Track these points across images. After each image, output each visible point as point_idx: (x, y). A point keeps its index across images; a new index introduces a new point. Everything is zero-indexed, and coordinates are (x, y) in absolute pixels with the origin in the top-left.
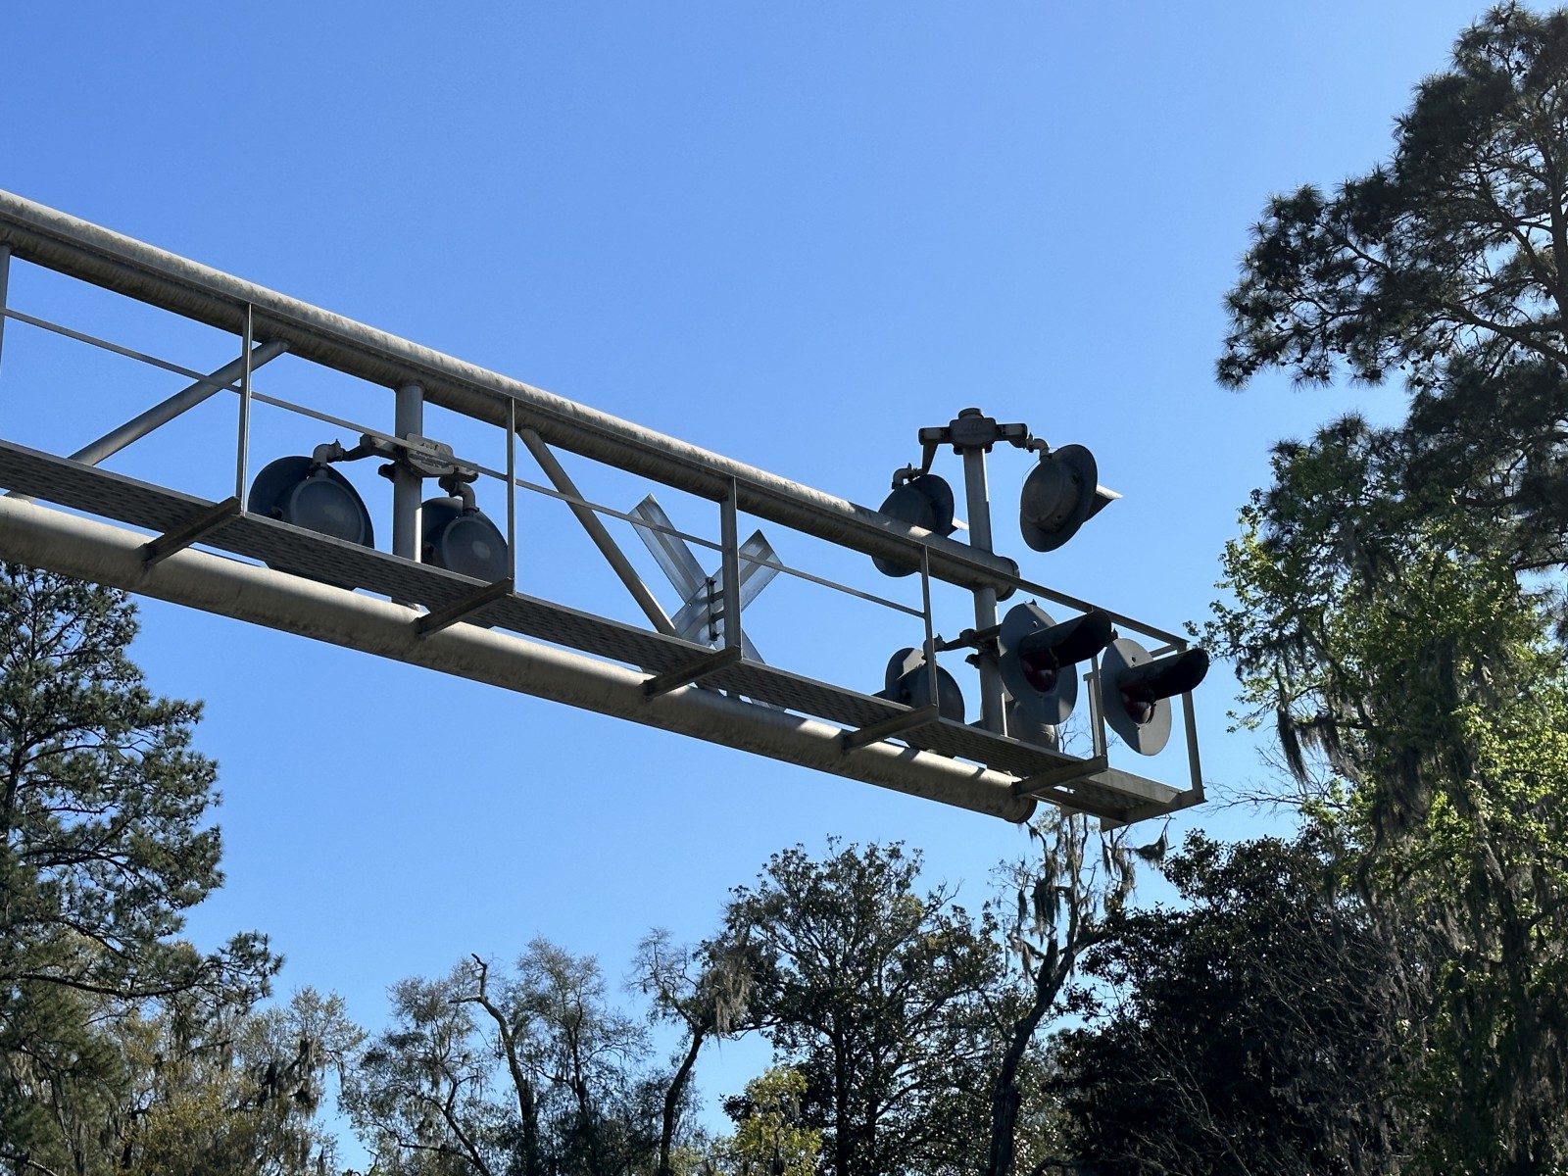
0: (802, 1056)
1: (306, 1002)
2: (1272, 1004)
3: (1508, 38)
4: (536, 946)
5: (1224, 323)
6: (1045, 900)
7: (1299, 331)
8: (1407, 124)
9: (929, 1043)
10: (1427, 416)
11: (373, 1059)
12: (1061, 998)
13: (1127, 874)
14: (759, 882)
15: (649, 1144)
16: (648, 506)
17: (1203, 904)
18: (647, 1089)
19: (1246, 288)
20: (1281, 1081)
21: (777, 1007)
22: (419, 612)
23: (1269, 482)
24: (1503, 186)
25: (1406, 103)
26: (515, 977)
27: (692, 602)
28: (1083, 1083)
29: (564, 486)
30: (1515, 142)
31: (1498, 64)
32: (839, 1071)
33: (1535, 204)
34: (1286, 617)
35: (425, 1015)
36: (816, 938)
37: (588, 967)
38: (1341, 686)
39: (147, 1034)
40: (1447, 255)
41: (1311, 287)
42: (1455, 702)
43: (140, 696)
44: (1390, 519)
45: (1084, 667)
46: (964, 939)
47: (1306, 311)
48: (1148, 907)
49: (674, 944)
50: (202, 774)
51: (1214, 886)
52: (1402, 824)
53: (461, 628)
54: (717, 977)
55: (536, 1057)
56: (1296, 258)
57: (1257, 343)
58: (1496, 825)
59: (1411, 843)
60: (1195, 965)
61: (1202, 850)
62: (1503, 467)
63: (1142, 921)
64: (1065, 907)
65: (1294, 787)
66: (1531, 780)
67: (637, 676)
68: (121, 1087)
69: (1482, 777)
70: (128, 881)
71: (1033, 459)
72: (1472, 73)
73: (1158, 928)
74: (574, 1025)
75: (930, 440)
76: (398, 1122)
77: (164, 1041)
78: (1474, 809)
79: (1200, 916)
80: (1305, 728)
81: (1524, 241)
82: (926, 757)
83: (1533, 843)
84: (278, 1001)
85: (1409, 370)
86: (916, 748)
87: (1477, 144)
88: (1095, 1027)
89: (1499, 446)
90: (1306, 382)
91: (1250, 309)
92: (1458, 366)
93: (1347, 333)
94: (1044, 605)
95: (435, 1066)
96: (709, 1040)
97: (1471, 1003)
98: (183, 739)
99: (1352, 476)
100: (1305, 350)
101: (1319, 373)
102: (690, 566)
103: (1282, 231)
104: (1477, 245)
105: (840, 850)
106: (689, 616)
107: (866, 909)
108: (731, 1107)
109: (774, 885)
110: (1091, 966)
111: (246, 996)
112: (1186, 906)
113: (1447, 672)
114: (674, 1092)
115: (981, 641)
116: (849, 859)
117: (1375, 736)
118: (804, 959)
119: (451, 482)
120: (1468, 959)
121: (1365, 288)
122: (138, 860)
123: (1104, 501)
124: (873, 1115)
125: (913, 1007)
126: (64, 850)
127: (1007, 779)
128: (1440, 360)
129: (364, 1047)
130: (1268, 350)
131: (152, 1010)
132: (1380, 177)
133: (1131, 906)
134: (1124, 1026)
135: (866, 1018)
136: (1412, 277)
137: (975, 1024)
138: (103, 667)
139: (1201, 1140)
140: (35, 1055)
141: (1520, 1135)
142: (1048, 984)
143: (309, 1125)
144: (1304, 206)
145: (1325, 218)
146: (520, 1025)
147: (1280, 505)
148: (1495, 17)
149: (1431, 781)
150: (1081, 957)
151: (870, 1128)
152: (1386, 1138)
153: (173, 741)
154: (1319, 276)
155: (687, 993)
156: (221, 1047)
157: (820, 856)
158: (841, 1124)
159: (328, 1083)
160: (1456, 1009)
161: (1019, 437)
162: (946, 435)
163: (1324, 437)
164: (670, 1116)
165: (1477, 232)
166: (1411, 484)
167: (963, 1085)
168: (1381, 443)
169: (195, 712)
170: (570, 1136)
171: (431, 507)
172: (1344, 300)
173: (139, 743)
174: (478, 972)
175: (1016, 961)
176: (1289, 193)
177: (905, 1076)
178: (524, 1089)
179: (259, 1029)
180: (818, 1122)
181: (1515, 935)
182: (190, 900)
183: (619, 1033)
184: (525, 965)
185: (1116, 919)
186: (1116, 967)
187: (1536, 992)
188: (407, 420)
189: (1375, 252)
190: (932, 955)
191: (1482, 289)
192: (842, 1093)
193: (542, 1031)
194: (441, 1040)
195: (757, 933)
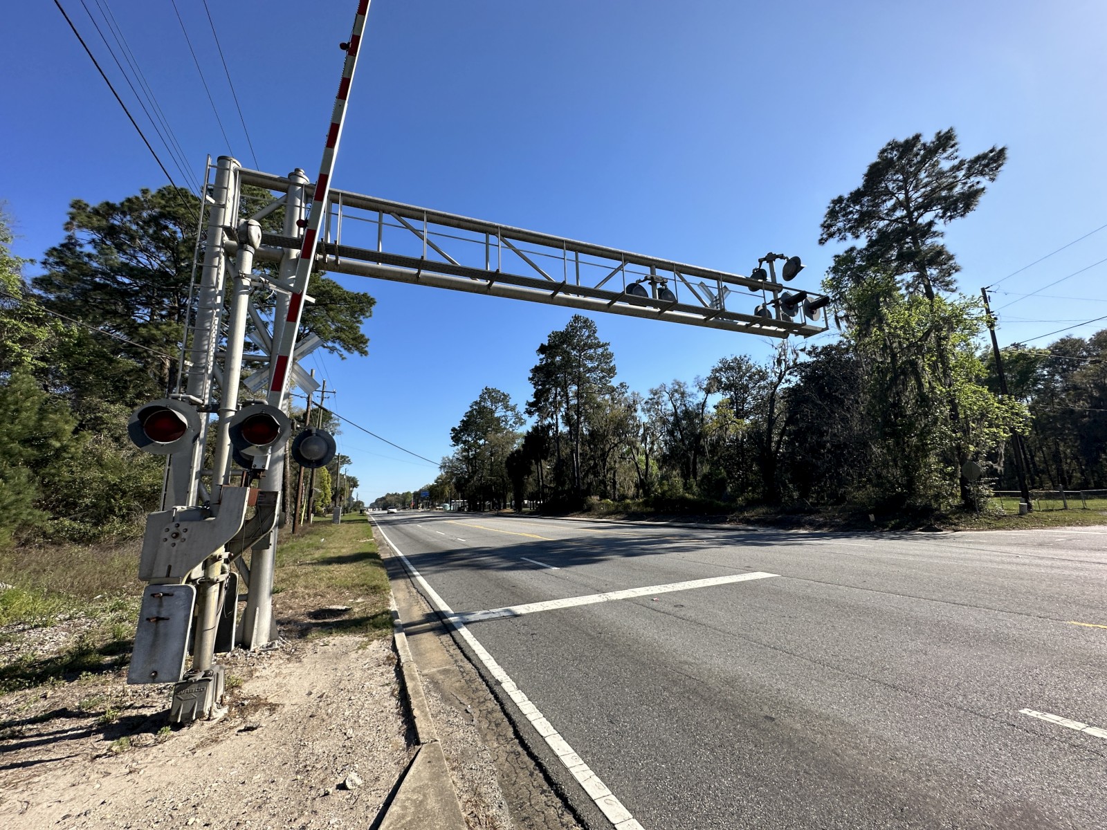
0: (728, 396)
1: (633, 394)
2: (833, 377)
3: (892, 149)
4: (675, 380)
5: (820, 231)
6: (779, 362)
7: (839, 230)
8: (866, 175)
9: (754, 392)
10: (872, 244)
11: (646, 403)
12: (783, 381)
13: (797, 355)
14: (718, 365)
15: (699, 414)
16: (702, 283)
17: (815, 359)
18: (698, 405)
19: (825, 222)
20: (835, 392)
21: (722, 388)
22: (659, 310)
23: (832, 264)
24: (891, 186)
25: (865, 170)
26: (671, 386)
27: (712, 302)
28: (788, 397)
29: (683, 280)
30: (895, 174)
31: (889, 156)
32: (736, 398)
33: (899, 189)
34: (836, 295)
35: (655, 394)
36: (730, 374)
37: (685, 384)
38: (850, 308)
39: (607, 401)
40: (878, 205)
41: (841, 219)
42: (879, 307)
43: (599, 342)
44: (862, 269)
45: (800, 304)
46: (761, 371)
47: (840, 225)
48: (803, 361)
49: (701, 378)
50: (611, 355)
51: (817, 355)
52: (865, 336)
53: (667, 312)
54: (710, 383)
55: (676, 400)
56: (838, 212)
57: (828, 234)
58: (890, 333)
59: (867, 340)
60: (813, 371)
61: (814, 348)
62: (892, 252)
63: (801, 364)
64: (783, 362)
65: (838, 331)
66: (897, 322)
67: (703, 317)
68: (604, 410)
69: (886, 323)
70: (601, 375)
71: (786, 261)
72: (883, 160)
73: (805, 365)
74: (683, 394)
75: (761, 261)
76: (652, 413)
77: (610, 402)
78: (884, 330)
79: (814, 362)
80: (841, 318)
81: (897, 198)
82: (764, 327)
83: (899, 336)
84: (628, 394)
85: (866, 234)
86: (762, 325)
87: (884, 176)
88: (791, 386)
89: (891, 248)
90: (841, 242)
91: (826, 226)
92: (879, 231)
93: (851, 228)
94: (790, 291)
95: (657, 403)
96: (710, 395)
97: (883, 372)
98: (607, 349)
99: (853, 260)
100: (840, 234)
101: (844, 238)
102: (710, 294)
103: (834, 207)
104: (885, 201)
105: (733, 357)
106: (712, 305)
107: (740, 368)
108: (714, 407)
109: (720, 365)
110: (790, 374)
111: (623, 393)
112: (811, 360)
113: (878, 302)
114: (704, 405)
115: (775, 302)
116: (736, 359)
117: (859, 317)
118: (728, 378)
119: (662, 284)
120: (882, 363)
121: (855, 217)
122: (602, 371)
123: (802, 268)
124: (743, 407)
125: (750, 386)
126: (590, 370)
127: (783, 330)
128: (874, 230)
129: (645, 401)
130: (831, 235)
131: (607, 397)
132: (859, 189)
133: (798, 361)
134: (797, 385)
135: (741, 388)
136: (867, 212)
137: (765, 387)
138: (592, 338)
139: (816, 404)
140: (590, 405)
141: (894, 397)
142: (780, 378)
143: (636, 414)
144: (840, 200)
145: (845, 202)
146: (673, 395)
147: (835, 270)
148: (889, 144)
149: (873, 325)
150: (788, 372)
151: (743, 409)
152: (859, 400)
153: (605, 350)
154: (843, 216)
155: (705, 386)
156: (619, 402)
157: (729, 359)
158: (737, 408)
159: (639, 407)
160: (878, 373)
161: (782, 257)
162: (765, 259)
163: (846, 252)
164: (703, 409)
165: (884, 198)
166: (868, 260)
167: (762, 399)
168: (860, 252)
169: (609, 344)
170: (684, 414)
171: (659, 289)
172: (850, 221)
173: (600, 351)
174: (663, 386)
175: (773, 375)
176: (836, 197)
177: (750, 399)
178: (675, 406)
179: (626, 399)
180: (732, 408)
181: (894, 356)
182: (612, 377)
183: (692, 395)
184: (673, 384)
185: (795, 364)
186: (795, 374)
187: (899, 368)
188: (653, 272)
189: (858, 207)
190: (755, 375)
191: (886, 212)
192: (737, 403)
193: (677, 396)
194: (658, 398)
195: (717, 374)
